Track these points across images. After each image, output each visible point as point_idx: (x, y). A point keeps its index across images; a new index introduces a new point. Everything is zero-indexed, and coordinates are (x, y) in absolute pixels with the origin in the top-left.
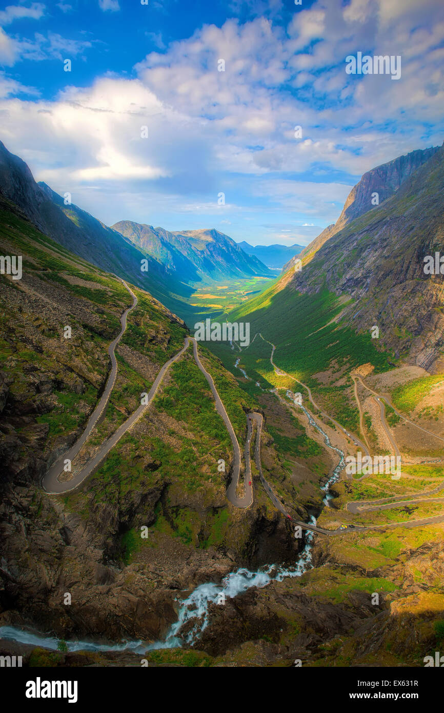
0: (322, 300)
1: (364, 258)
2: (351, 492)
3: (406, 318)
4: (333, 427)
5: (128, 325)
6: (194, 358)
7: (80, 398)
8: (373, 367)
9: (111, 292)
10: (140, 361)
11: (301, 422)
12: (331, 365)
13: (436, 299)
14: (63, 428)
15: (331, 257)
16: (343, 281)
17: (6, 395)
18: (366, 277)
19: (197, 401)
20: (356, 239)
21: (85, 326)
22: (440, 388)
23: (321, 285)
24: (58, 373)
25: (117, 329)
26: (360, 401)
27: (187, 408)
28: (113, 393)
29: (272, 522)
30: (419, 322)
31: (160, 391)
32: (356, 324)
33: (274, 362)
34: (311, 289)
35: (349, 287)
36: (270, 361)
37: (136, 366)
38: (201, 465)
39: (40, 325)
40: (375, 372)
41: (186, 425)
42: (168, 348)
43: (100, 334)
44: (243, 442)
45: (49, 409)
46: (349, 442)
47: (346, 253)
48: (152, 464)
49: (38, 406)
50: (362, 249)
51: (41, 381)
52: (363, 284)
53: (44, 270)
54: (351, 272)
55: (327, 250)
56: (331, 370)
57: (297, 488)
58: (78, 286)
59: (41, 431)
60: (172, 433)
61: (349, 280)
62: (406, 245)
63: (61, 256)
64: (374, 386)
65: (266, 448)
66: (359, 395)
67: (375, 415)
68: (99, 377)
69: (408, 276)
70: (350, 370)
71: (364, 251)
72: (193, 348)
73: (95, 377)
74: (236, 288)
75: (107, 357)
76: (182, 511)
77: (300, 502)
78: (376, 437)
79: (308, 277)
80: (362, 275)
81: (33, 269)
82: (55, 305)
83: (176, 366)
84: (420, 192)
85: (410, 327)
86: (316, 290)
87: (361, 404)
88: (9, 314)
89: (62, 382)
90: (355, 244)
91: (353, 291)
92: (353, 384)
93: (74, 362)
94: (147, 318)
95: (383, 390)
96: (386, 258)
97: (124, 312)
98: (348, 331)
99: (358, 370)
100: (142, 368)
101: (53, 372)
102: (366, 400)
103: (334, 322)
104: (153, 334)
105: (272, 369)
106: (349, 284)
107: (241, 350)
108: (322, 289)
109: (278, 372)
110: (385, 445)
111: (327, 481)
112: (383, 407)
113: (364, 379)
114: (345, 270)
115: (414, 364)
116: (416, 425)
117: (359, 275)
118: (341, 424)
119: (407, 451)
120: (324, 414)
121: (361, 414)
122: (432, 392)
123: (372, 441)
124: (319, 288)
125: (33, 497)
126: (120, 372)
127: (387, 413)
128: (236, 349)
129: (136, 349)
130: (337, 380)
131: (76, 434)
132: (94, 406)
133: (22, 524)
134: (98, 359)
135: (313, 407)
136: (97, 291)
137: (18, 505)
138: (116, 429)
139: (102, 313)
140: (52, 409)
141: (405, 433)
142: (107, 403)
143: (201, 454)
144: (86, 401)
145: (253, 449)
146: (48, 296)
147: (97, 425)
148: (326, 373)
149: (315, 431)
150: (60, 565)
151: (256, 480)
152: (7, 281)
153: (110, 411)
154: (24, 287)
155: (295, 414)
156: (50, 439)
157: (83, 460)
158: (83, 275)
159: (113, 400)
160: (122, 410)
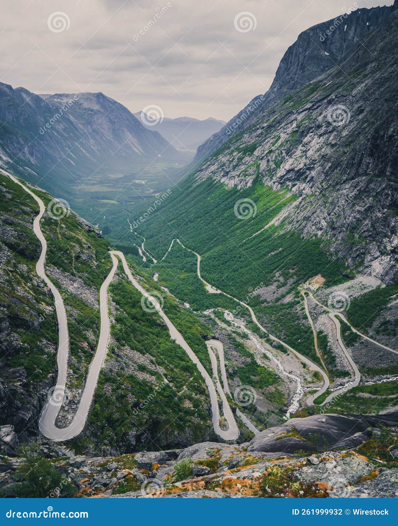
1: (307, 144)
3: (358, 220)
4: (284, 351)
8: (324, 280)
11: (248, 348)
12: (275, 278)
13: (392, 200)
15: (264, 140)
16: (281, 172)
18: (310, 169)
20: (296, 119)
23: (254, 177)
26: (313, 320)
30: (373, 225)
32: (301, 227)
33: (202, 277)
34: (241, 181)
35: (289, 180)
36: (197, 275)
40: (328, 284)
46: (305, 367)
47: (283, 137)
50: (303, 132)
52: (307, 177)
54: (291, 161)
55: (259, 131)
56: (276, 284)
61: (288, 171)
62: (356, 132)
65: (232, 379)
66: (310, 313)
67: (330, 334)
69: (360, 171)
70: (297, 283)
71: (306, 136)
78: (334, 359)
79: (237, 165)
80: (305, 165)
84: (370, 66)
85: (364, 232)
86: (246, 183)
87: (314, 324)
90: (294, 125)
91: (294, 186)
92: (303, 299)
96: (333, 146)
98: (292, 236)
99: (307, 283)
102: (319, 319)
103: (273, 225)
105: (202, 285)
106: (289, 176)
107: (155, 261)
108: (255, 182)
109: (211, 289)
110: (344, 366)
111: (287, 410)
112: (338, 325)
113: (315, 293)
114: (284, 158)
115: (370, 274)
116: (374, 342)
117: (301, 166)
118: (293, 347)
119: (367, 371)
120: (272, 337)
121: (315, 334)
122: (389, 305)
123: (330, 363)
124: (251, 181)
127: (344, 332)
128: (149, 261)
129: (65, 270)
130: (284, 296)
135: (259, 329)
141: (364, 351)
143: (178, 388)
145: (221, 380)
148: (269, 288)
149: (265, 356)
151: (234, 411)
155: (239, 339)
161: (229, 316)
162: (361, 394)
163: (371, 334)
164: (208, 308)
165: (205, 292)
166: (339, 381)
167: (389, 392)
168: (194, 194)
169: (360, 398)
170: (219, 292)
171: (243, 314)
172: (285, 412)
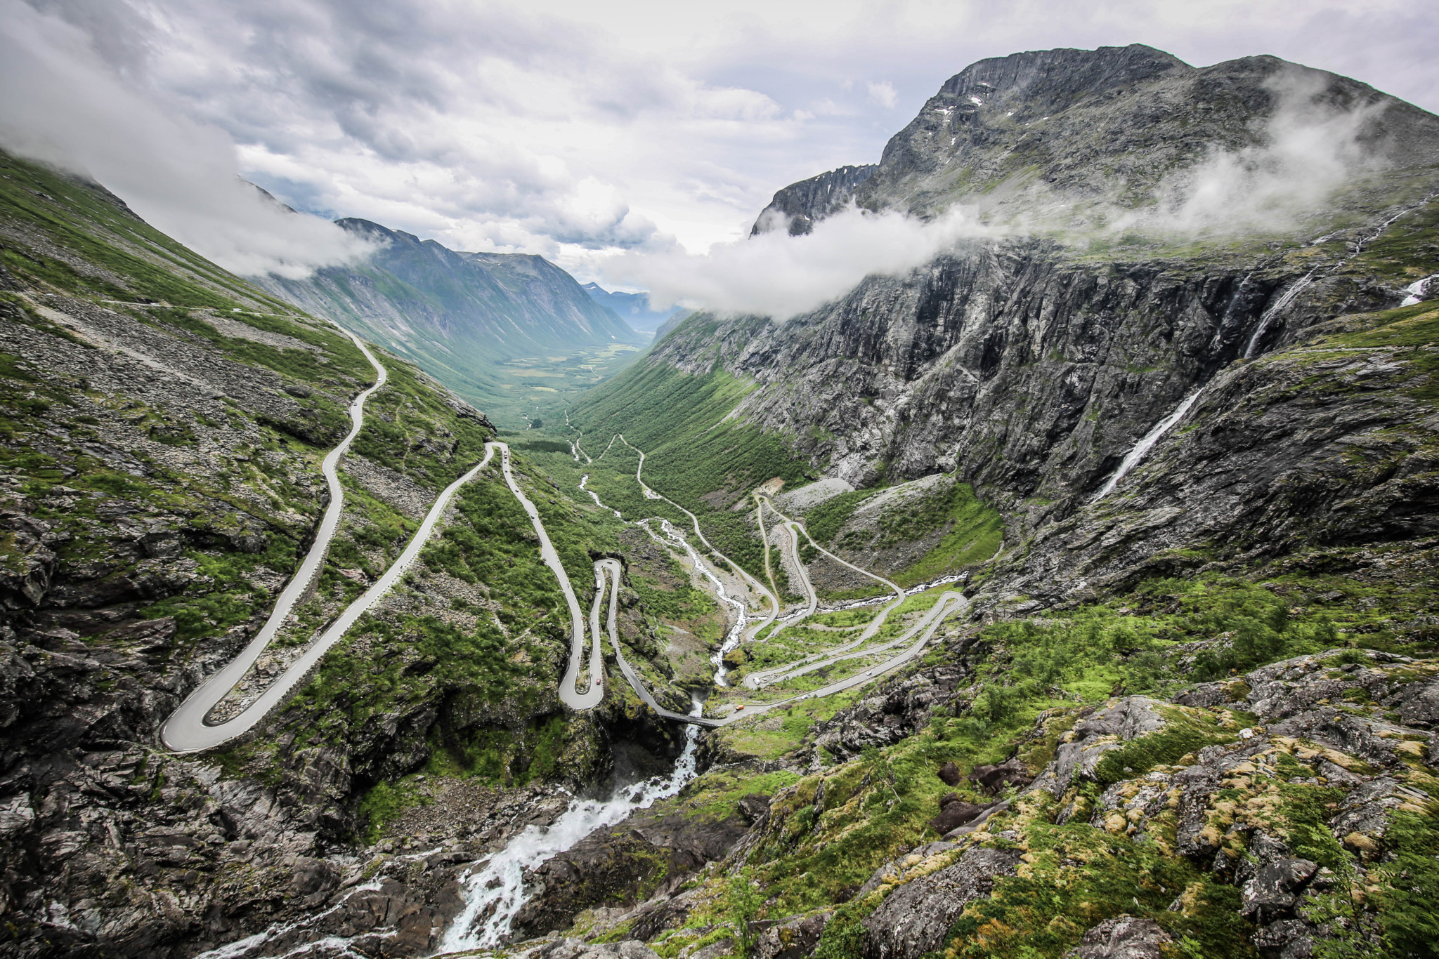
0: (713, 384)
2: (752, 659)
3: (825, 411)
4: (729, 570)
5: (366, 420)
6: (502, 476)
7: (255, 561)
8: (783, 483)
9: (325, 356)
10: (393, 485)
11: (684, 566)
12: (726, 481)
14: (214, 623)
16: (744, 356)
17: (47, 571)
18: (776, 352)
19: (506, 546)
21: (263, 422)
22: (866, 507)
23: (713, 361)
24: (194, 515)
25: (343, 427)
26: (766, 531)
27: (487, 560)
28: (332, 545)
29: (634, 721)
30: (841, 417)
31: (436, 536)
32: (760, 420)
34: (699, 366)
35: (752, 365)
37: (385, 494)
38: (512, 650)
39: (141, 419)
40: (786, 488)
41: (487, 590)
42: (452, 461)
43: (302, 437)
44: (587, 606)
45: (177, 589)
46: (750, 590)
48: (419, 662)
49: (143, 584)
51: (149, 534)
52: (772, 361)
53: (148, 301)
54: (755, 343)
56: (727, 488)
57: (674, 664)
58: (242, 341)
59: (153, 634)
60: (459, 605)
61: (753, 355)
63: (196, 276)
64: (784, 508)
65: (626, 612)
66: (764, 523)
67: (785, 549)
68: (300, 518)
70: (752, 487)
72: (501, 459)
73: (290, 516)
75: (319, 479)
76: (479, 733)
77: (679, 684)
78: (786, 579)
79: (694, 348)
80: (771, 347)
81: (116, 298)
82: (182, 376)
83: (466, 491)
85: (831, 424)
86: (704, 369)
87: (767, 537)
88: (49, 394)
89: (208, 531)
91: (758, 372)
92: (757, 506)
93: (236, 491)
94: (407, 407)
95: (796, 513)
97: (356, 394)
98: (750, 430)
99: (763, 487)
100: (399, 497)
101: (180, 514)
102: (773, 530)
103: (731, 419)
104: (422, 434)
105: (640, 489)
106: (753, 360)
107: (590, 461)
108: (714, 368)
109: (648, 493)
110: (797, 589)
112: (795, 537)
113: (772, 499)
114: (747, 339)
115: (836, 476)
116: (836, 558)
117: (767, 348)
118: (740, 565)
119: (824, 594)
120: (716, 553)
121: (767, 549)
122: (856, 513)
123: (782, 585)
124: (710, 367)
125: (139, 766)
126: (349, 505)
127: (801, 544)
128: (583, 460)
129: (385, 464)
130: (735, 503)
131: (245, 631)
132: (290, 572)
133: (109, 824)
134: (297, 484)
135: (701, 543)
136: (291, 352)
137: (97, 788)
138: (341, 611)
139: (306, 396)
140: (183, 587)
141: (823, 570)
142: (321, 565)
143: (515, 632)
144: (268, 565)
145: (605, 615)
146: (163, 358)
147: (296, 607)
148: (719, 493)
149: (704, 577)
150: (211, 881)
151: (610, 661)
152: (37, 320)
153: (327, 579)
154: (88, 334)
155: (674, 556)
156: (179, 647)
157: (261, 676)
158: (257, 319)
159: (333, 559)
160: (355, 574)
161: (665, 525)
162: (813, 626)
163: (832, 548)
164: (642, 517)
165: (641, 497)
166: (790, 607)
167: (848, 623)
168: (644, 381)
169: (812, 631)
170: (660, 497)
171: (685, 525)
172: (717, 650)
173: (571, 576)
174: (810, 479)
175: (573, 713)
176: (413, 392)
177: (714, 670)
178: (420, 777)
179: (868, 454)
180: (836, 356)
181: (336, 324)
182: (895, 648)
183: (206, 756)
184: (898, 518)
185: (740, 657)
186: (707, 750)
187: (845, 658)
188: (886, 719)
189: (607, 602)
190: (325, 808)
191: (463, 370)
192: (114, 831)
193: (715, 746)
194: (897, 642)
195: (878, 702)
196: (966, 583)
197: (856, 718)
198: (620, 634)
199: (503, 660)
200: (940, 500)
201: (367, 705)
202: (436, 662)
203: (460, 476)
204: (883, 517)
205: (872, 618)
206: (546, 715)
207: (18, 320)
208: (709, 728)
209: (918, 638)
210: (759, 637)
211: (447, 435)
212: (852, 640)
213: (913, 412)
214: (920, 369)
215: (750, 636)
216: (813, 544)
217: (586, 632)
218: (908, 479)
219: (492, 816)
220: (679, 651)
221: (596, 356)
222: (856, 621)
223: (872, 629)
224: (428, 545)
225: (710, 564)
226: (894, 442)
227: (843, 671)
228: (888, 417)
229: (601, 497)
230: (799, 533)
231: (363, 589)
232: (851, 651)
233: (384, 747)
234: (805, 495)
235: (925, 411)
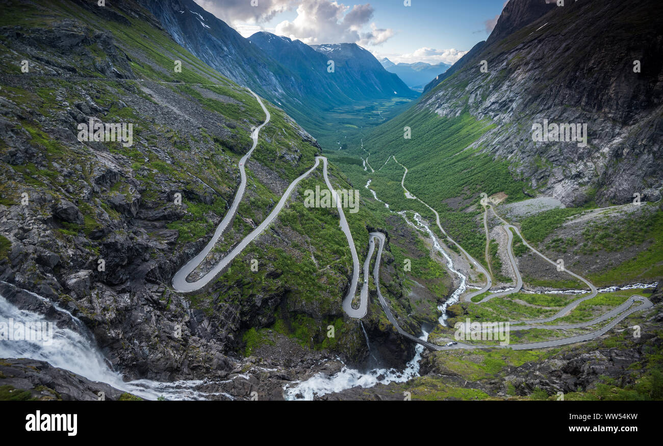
0: (460, 124)
1: (513, 80)
2: (467, 313)
4: (458, 252)
5: (259, 141)
6: (323, 177)
7: (209, 208)
8: (507, 197)
9: (244, 107)
10: (269, 177)
11: (426, 244)
12: (462, 192)
14: (192, 235)
15: (476, 78)
16: (486, 105)
17: (138, 202)
18: (512, 101)
19: (323, 218)
20: (507, 59)
21: (216, 140)
22: (573, 222)
23: (462, 108)
24: (188, 183)
25: (250, 144)
26: (489, 229)
27: (312, 223)
28: (240, 205)
29: (384, 333)
30: (561, 152)
31: (286, 206)
32: (494, 150)
33: (404, 185)
34: (452, 111)
35: (493, 111)
36: (401, 183)
37: (265, 181)
38: (320, 276)
39: (172, 137)
40: (508, 201)
41: (309, 240)
42: (297, 166)
43: (231, 149)
44: (363, 260)
45: (179, 217)
46: (472, 268)
47: (493, 73)
48: (274, 272)
49: (168, 213)
50: (511, 69)
51: (171, 191)
52: (508, 109)
53: (177, 82)
54: (497, 95)
55: (473, 70)
56: (463, 196)
57: (413, 305)
58: (211, 100)
59: (170, 236)
60: (296, 246)
61: (493, 104)
63: (195, 68)
64: (505, 215)
65: (386, 267)
66: (488, 223)
67: (502, 243)
68: (228, 189)
69: (557, 102)
71: (513, 73)
72: (323, 167)
73: (224, 188)
74: (372, 108)
75: (237, 171)
76: (299, 316)
77: (414, 318)
78: (500, 265)
79: (450, 99)
80: (508, 98)
82: (187, 117)
83: (304, 183)
85: (552, 156)
86: (456, 113)
87: (489, 232)
89: (192, 192)
90: (505, 64)
91: (495, 116)
92: (483, 211)
93: (204, 174)
94: (278, 135)
95: (514, 219)
96: (536, 80)
97: (256, 127)
98: (485, 157)
99: (491, 197)
100: (271, 183)
101: (183, 183)
102: (495, 229)
103: (472, 148)
104: (284, 150)
105: (403, 191)
106: (493, 107)
107: (373, 171)
108: (462, 114)
110: (508, 273)
111: (445, 301)
112: (511, 237)
113: (495, 206)
114: (491, 92)
115: (551, 195)
116: (543, 256)
117: (505, 99)
118: (466, 250)
119: (529, 279)
120: (450, 239)
122: (564, 225)
123: (496, 268)
124: (460, 112)
125: (163, 293)
126: (249, 185)
127: (515, 243)
128: (369, 170)
129: (266, 165)
130: (468, 207)
131: (203, 241)
132: (222, 216)
133: (153, 314)
134: (227, 172)
135: (440, 231)
136: (230, 105)
137: (150, 298)
138: (242, 239)
139: (234, 128)
140: (182, 217)
141: (530, 263)
142: (235, 214)
143: (322, 266)
144: (214, 211)
145: (372, 266)
146: (180, 108)
147: (224, 233)
148: (456, 199)
149: (439, 254)
150: (185, 351)
151: (373, 294)
152: (140, 92)
153: (237, 222)
154: (156, 98)
155: (421, 238)
156: (179, 244)
157: (209, 264)
158: (217, 89)
159: (240, 212)
160: (249, 220)
161: (417, 216)
162: (517, 300)
163: (540, 248)
164: (402, 209)
165: (403, 197)
166: (501, 284)
167: (546, 303)
168: (412, 121)
169: (515, 304)
170: (415, 198)
171: (430, 218)
172: (443, 302)
173: (355, 240)
174: (529, 196)
175: (348, 318)
176: (282, 127)
177: (440, 314)
178: (270, 331)
179: (580, 181)
180: (562, 104)
181: (250, 90)
182: (582, 329)
183: (186, 295)
184: (601, 233)
185: (459, 311)
186: (428, 363)
187: (539, 328)
188: (564, 376)
189: (374, 258)
190: (229, 333)
191: (308, 114)
192: (154, 318)
193: (434, 361)
194: (584, 325)
195: (559, 363)
196: (654, 291)
197: (539, 370)
198: (380, 279)
199: (314, 280)
200: (641, 223)
201: (249, 288)
202: (282, 273)
203: (301, 174)
204: (588, 231)
205: (566, 304)
206: (334, 316)
207: (134, 92)
208: (431, 350)
209: (603, 325)
210: (474, 300)
211: (296, 151)
212: (547, 317)
213: (626, 151)
214: (637, 117)
215: (468, 298)
216: (525, 243)
217: (360, 274)
218: (614, 204)
219: (302, 361)
220: (418, 297)
221: (383, 106)
222: (552, 304)
223: (566, 312)
224: (282, 211)
225: (444, 245)
226: (605, 173)
227: (536, 337)
228: (603, 154)
229: (377, 194)
230: (515, 234)
231: (252, 230)
232: (545, 324)
233: (255, 311)
234: (522, 207)
235: (637, 151)
